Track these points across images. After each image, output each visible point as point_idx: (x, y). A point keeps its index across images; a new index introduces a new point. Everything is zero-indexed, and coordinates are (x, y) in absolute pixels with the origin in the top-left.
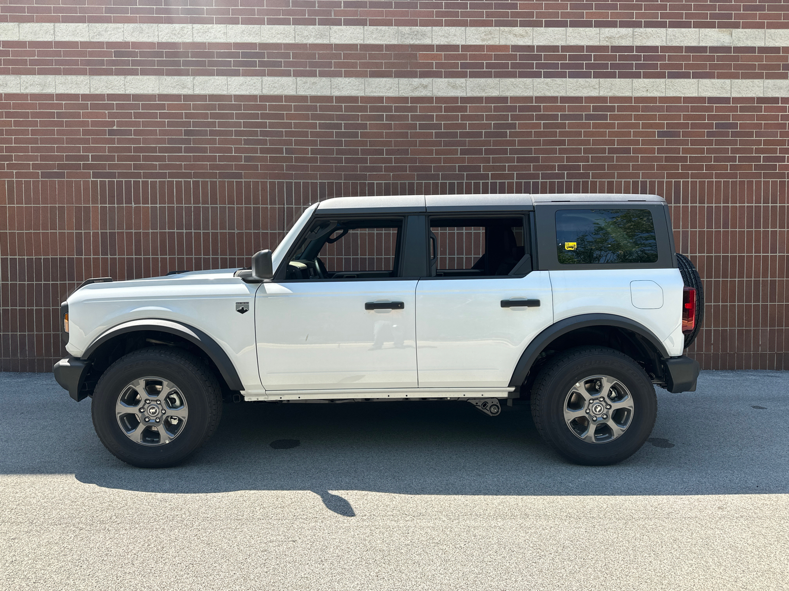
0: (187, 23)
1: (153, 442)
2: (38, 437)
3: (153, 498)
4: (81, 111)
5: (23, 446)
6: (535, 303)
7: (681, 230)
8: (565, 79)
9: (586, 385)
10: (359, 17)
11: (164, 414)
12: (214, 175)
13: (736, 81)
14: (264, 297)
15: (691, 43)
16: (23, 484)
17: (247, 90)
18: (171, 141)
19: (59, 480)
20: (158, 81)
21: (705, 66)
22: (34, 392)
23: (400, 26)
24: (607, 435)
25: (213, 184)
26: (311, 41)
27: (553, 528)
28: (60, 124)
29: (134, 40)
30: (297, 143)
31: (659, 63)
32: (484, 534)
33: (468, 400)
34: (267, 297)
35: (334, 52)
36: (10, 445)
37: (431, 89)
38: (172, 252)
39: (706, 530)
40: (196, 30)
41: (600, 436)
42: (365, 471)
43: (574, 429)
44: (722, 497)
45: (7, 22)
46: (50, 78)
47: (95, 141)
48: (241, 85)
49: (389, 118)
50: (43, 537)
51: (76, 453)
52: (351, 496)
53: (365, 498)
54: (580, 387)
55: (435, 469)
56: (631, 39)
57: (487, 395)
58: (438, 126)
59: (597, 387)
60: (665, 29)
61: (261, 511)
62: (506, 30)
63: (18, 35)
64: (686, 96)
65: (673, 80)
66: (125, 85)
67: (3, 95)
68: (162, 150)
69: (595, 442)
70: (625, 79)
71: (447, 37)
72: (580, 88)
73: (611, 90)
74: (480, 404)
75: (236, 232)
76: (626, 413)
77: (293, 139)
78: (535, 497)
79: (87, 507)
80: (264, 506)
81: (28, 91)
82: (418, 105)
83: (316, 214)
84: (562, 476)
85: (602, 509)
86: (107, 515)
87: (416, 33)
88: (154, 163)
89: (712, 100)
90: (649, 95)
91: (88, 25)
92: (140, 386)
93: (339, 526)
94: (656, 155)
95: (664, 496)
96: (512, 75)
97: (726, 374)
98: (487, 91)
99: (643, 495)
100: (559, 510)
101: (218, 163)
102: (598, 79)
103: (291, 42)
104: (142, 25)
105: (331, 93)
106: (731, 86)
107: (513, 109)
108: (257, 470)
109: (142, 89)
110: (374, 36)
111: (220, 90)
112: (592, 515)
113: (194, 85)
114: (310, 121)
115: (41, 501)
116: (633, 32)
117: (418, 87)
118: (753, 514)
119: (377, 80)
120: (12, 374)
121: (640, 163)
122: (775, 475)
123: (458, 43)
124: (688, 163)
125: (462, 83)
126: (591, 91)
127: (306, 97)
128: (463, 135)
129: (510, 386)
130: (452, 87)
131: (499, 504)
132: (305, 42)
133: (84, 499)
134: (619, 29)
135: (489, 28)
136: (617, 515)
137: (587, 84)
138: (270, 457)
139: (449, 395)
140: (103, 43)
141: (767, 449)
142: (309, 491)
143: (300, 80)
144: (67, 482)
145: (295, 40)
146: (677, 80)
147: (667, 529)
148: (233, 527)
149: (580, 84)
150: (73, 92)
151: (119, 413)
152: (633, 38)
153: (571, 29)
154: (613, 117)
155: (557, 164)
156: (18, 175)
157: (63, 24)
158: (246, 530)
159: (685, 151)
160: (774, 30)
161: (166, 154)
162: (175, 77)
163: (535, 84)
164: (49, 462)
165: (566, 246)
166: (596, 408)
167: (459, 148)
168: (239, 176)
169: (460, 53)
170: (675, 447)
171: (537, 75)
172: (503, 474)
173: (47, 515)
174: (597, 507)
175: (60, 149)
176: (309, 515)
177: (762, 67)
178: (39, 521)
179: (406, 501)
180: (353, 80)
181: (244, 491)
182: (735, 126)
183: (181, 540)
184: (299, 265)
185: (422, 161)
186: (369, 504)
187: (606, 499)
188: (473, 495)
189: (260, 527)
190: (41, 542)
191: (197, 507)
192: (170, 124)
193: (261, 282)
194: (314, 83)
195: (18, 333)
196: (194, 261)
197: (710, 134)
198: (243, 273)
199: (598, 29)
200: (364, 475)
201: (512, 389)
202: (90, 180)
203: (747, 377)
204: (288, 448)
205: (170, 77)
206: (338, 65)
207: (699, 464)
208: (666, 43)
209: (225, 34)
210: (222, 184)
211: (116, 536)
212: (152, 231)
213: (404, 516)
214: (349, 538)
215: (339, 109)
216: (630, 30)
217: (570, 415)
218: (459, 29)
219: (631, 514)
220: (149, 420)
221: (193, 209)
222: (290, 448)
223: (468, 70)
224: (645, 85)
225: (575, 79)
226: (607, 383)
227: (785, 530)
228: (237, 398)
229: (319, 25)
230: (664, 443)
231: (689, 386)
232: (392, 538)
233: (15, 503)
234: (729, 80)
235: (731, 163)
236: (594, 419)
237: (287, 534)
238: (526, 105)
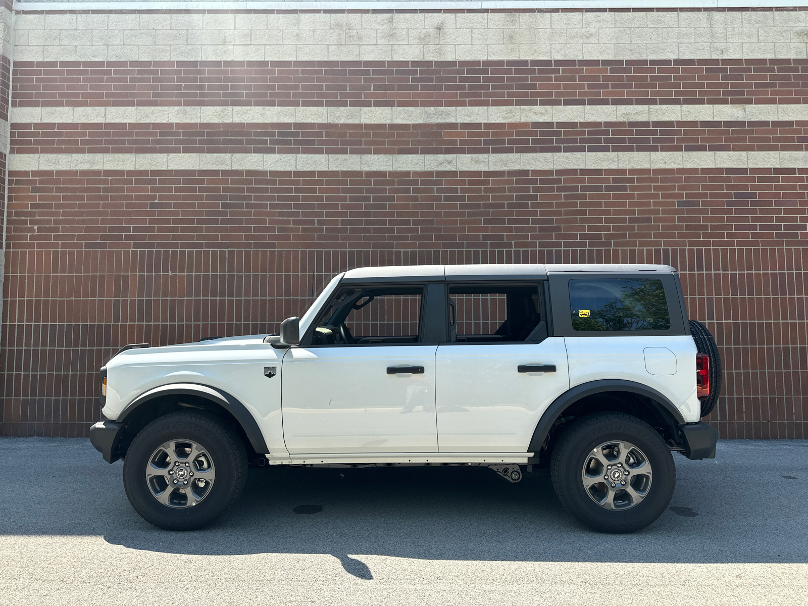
0: (227, 105)
1: (180, 504)
2: (69, 500)
3: (178, 559)
4: (126, 186)
5: (54, 509)
6: (551, 369)
7: (705, 297)
8: (584, 153)
9: (604, 451)
10: (387, 99)
11: (192, 476)
12: (248, 245)
13: (753, 153)
14: (291, 361)
15: (705, 118)
16: (54, 544)
17: (282, 167)
18: (208, 214)
19: (89, 541)
20: (198, 158)
21: (720, 140)
22: (66, 456)
23: (426, 107)
24: (627, 502)
25: (248, 254)
26: (343, 121)
27: (568, 593)
28: (105, 198)
29: (177, 121)
30: (328, 214)
31: (675, 137)
32: (499, 597)
33: (489, 466)
34: (294, 361)
35: (364, 131)
36: (42, 507)
37: (456, 164)
38: (205, 318)
39: (722, 597)
40: (236, 111)
41: (620, 503)
42: (385, 536)
43: (593, 495)
44: (741, 565)
45: (63, 106)
46: (99, 156)
47: (137, 213)
48: (276, 162)
49: (416, 191)
50: (73, 594)
51: (105, 516)
52: (370, 561)
53: (384, 562)
54: (598, 453)
55: (455, 536)
56: (647, 115)
57: (507, 461)
58: (462, 198)
59: (615, 453)
60: (679, 106)
61: (282, 573)
62: (527, 109)
63: (72, 118)
64: (704, 167)
65: (690, 153)
66: (167, 162)
67: (55, 172)
68: (200, 222)
69: (614, 509)
70: (643, 153)
71: (470, 116)
72: (599, 161)
73: (630, 162)
74: (501, 470)
75: (268, 299)
76: (645, 479)
77: (325, 211)
78: (552, 563)
79: (115, 567)
80: (286, 568)
81: (77, 168)
82: (443, 179)
83: (342, 283)
84: (582, 543)
85: (619, 575)
86: (134, 575)
87: (440, 112)
88: (192, 234)
89: (729, 171)
90: (667, 167)
91: (137, 109)
92: (170, 449)
93: (357, 588)
94: (677, 223)
95: (683, 564)
96: (533, 150)
97: (760, 444)
98: (508, 165)
99: (661, 562)
100: (575, 576)
101: (253, 234)
102: (617, 153)
103: (324, 122)
104: (185, 108)
105: (361, 169)
106: (747, 158)
107: (534, 181)
108: (279, 534)
109: (183, 166)
110: (402, 116)
111: (257, 166)
112: (608, 581)
113: (232, 161)
114: (341, 195)
115: (71, 560)
116: (649, 109)
117: (443, 163)
118: (772, 582)
119: (405, 156)
120: (44, 438)
121: (661, 232)
122: (799, 544)
123: (480, 121)
124: (709, 232)
125: (485, 159)
126: (610, 163)
127: (337, 172)
128: (487, 206)
129: (529, 451)
130: (475, 162)
131: (516, 570)
132: (337, 122)
133: (112, 559)
134: (635, 106)
135: (511, 107)
136: (633, 582)
137: (606, 158)
138: (293, 521)
139: (470, 460)
140: (149, 124)
141: (794, 519)
142: (330, 555)
143: (332, 157)
144: (96, 543)
145: (328, 121)
146: (694, 153)
147: (682, 596)
148: (255, 588)
149: (599, 157)
150: (119, 168)
151: (149, 475)
152: (649, 114)
153: (589, 106)
154: (633, 188)
155: (578, 233)
156: (63, 246)
157: (114, 107)
158: (266, 590)
159: (705, 220)
160: (786, 105)
161: (204, 226)
162: (215, 154)
163: (555, 158)
164: (79, 524)
165: (580, 314)
166: (614, 474)
167: (483, 218)
168: (272, 245)
169: (483, 130)
170: (698, 516)
171: (557, 150)
172: (522, 541)
173: (77, 574)
174: (614, 573)
175: (103, 222)
176: (328, 577)
177: (777, 140)
178: (69, 580)
179: (424, 566)
180: (382, 157)
181: (266, 554)
182: (753, 195)
183: (204, 599)
184: (325, 330)
185: (446, 230)
186: (388, 568)
187: (624, 566)
188: (492, 560)
189: (281, 588)
190: (71, 599)
191: (220, 568)
192: (208, 198)
193: (289, 347)
194: (346, 160)
195: (53, 398)
196: (226, 327)
197: (729, 204)
198: (272, 339)
199: (615, 106)
200: (384, 540)
201: (532, 455)
202: (130, 250)
203: (781, 447)
204: (310, 513)
205: (210, 155)
206: (367, 143)
207: (722, 533)
208: (681, 118)
209: (263, 115)
210: (256, 253)
211: (142, 594)
212: (187, 298)
213: (422, 579)
214: (367, 600)
215: (369, 183)
216: (646, 107)
217: (589, 481)
218: (482, 109)
219: (648, 581)
220: (177, 482)
221: (227, 277)
222: (313, 513)
223: (491, 146)
224: (662, 158)
225: (594, 153)
226: (624, 449)
227: (802, 599)
228: (262, 462)
229: (350, 106)
230: (687, 512)
231: (708, 453)
232: (408, 601)
233: (47, 562)
234: (745, 153)
235: (752, 231)
236: (613, 485)
237: (306, 595)
238: (546, 178)
